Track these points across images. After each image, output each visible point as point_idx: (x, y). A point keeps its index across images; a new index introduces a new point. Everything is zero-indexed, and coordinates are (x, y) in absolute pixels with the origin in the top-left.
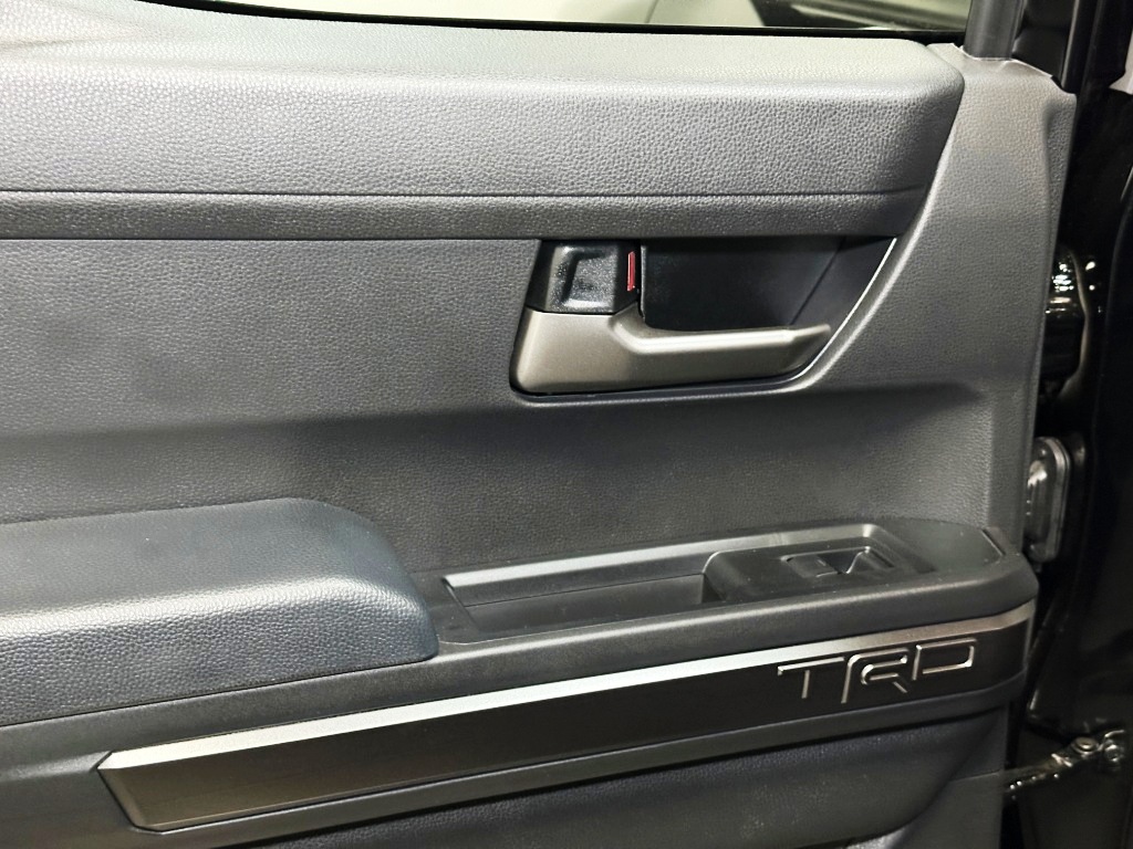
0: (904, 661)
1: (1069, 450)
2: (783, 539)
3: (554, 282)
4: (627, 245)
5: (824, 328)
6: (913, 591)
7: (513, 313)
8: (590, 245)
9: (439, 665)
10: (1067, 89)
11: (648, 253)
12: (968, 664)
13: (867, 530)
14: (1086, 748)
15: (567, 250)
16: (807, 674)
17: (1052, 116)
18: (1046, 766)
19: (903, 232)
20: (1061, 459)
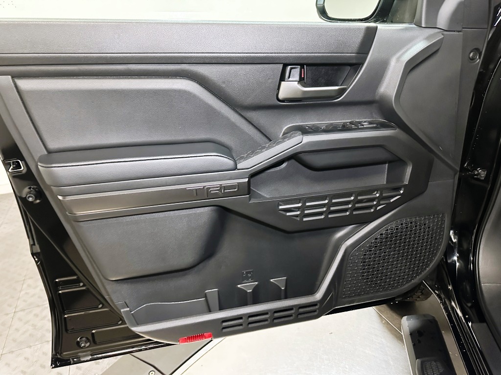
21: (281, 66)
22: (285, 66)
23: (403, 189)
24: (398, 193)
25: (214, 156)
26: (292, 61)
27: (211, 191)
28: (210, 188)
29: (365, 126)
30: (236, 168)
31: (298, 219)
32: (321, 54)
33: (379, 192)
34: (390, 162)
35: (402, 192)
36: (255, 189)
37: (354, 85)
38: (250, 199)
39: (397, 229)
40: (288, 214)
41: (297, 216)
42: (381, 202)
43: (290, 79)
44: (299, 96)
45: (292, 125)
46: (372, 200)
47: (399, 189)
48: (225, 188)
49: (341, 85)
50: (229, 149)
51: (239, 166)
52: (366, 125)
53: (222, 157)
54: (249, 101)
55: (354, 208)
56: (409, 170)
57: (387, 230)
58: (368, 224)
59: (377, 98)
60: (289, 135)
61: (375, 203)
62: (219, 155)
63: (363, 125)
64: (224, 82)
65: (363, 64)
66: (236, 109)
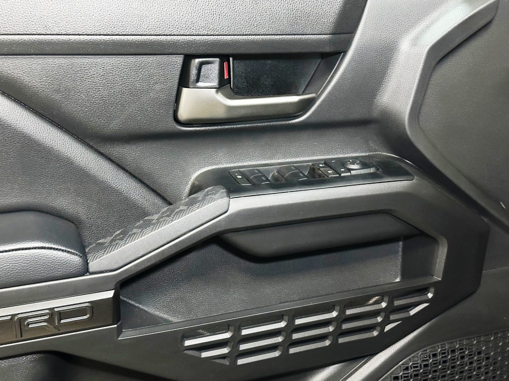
21: (179, 60)
22: (188, 59)
23: (432, 290)
24: (423, 298)
25: (35, 248)
26: (201, 51)
27: (28, 324)
28: (28, 318)
29: (353, 172)
30: (86, 271)
31: (226, 362)
32: (261, 37)
33: (386, 299)
34: (406, 238)
35: (430, 295)
36: (135, 301)
37: (330, 93)
38: (119, 331)
39: (426, 366)
40: (205, 354)
41: (223, 357)
42: (392, 317)
43: (200, 84)
44: (220, 114)
45: (210, 168)
46: (375, 314)
47: (424, 290)
48: (62, 315)
49: (303, 94)
50: (73, 223)
51: (93, 265)
52: (356, 169)
53: (54, 249)
54: (114, 126)
55: (340, 332)
56: (442, 253)
57: (407, 369)
58: (369, 359)
59: (375, 114)
60: (200, 195)
61: (379, 319)
62: (47, 245)
63: (349, 170)
64: (58, 91)
65: (345, 52)
66: (86, 141)
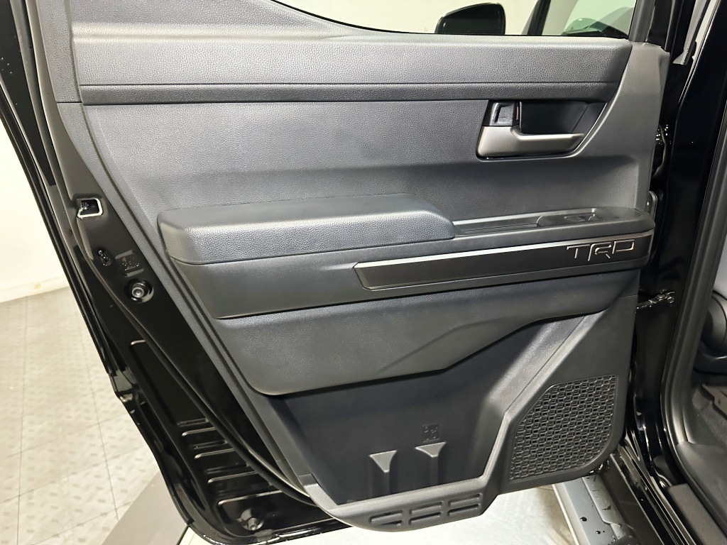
0: (610, 246)
1: (657, 194)
2: (564, 212)
3: (493, 115)
4: (516, 101)
5: (582, 134)
6: (614, 222)
7: (478, 127)
8: (504, 102)
9: (455, 241)
10: (666, 51)
11: (523, 104)
12: (632, 248)
13: (593, 210)
14: (661, 298)
15: (497, 104)
16: (577, 250)
17: (661, 60)
18: (647, 303)
19: (609, 100)
20: (654, 198)
